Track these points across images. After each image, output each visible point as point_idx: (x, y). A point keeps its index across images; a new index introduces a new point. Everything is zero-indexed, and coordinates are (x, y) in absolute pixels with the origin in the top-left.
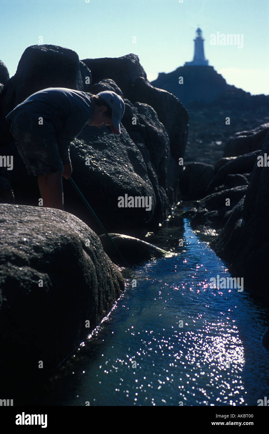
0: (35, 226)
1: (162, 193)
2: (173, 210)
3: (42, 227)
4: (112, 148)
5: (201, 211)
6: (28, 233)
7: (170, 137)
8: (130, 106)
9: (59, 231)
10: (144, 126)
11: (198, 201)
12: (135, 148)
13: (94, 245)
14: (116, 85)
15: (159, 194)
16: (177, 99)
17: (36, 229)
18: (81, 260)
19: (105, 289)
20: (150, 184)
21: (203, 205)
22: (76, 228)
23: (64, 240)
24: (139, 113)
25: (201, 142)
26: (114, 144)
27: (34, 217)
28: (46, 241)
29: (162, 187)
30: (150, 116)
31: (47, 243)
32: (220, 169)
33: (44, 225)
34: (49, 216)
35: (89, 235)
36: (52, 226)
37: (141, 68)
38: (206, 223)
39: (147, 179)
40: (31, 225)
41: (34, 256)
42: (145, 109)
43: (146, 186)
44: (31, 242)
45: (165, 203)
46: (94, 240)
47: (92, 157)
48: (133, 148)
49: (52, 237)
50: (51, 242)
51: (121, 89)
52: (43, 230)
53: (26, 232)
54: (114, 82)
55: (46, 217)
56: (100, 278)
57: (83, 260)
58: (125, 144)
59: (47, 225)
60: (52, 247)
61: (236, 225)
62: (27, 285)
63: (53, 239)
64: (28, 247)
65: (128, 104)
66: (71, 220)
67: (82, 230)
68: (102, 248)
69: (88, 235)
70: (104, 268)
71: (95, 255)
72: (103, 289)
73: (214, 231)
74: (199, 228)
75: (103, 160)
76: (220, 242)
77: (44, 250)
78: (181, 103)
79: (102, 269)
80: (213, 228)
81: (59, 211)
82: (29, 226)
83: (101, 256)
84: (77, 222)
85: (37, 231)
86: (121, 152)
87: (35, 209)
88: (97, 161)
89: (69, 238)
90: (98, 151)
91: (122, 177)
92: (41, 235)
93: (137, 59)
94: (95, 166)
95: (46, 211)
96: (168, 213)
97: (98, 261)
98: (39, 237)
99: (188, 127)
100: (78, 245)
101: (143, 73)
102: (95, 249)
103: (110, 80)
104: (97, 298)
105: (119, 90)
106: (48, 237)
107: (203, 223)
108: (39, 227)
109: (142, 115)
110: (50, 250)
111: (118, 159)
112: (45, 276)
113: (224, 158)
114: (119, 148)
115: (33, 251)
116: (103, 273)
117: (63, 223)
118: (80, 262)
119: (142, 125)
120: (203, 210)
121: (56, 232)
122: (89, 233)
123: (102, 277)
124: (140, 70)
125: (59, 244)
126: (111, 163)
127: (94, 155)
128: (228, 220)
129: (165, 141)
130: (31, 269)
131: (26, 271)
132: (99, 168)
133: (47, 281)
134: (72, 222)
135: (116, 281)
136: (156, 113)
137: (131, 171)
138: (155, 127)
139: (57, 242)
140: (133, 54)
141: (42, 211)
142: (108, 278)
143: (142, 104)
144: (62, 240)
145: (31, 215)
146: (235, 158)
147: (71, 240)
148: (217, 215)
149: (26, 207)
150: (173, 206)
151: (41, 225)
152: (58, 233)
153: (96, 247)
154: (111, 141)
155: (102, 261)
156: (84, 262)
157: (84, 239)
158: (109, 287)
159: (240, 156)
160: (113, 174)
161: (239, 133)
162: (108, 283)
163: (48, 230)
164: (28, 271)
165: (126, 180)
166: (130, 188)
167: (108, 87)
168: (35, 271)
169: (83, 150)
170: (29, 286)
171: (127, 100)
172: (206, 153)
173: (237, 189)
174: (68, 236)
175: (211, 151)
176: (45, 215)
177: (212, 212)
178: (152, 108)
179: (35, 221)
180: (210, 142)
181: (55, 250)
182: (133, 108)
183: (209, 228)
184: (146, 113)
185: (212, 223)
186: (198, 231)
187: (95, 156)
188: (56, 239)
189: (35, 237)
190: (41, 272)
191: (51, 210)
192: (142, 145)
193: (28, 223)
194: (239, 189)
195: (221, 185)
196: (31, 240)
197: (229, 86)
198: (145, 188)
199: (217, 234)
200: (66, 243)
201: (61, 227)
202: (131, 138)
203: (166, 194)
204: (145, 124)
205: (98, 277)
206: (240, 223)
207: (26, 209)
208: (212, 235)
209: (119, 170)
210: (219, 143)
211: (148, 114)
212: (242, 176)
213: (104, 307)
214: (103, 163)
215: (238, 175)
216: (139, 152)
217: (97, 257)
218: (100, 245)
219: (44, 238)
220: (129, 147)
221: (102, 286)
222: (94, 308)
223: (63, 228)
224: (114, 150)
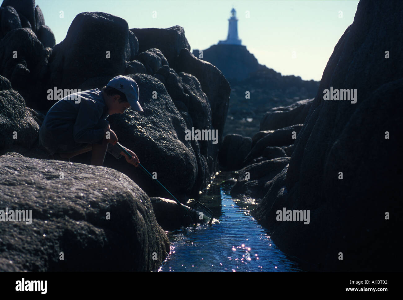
0: (91, 183)
1: (203, 162)
2: (212, 179)
3: (98, 184)
4: (157, 115)
5: (242, 180)
6: (85, 189)
7: (212, 107)
8: (175, 75)
9: (115, 188)
10: (189, 95)
11: (236, 172)
12: (179, 116)
13: (145, 204)
14: (162, 55)
15: (201, 162)
16: (220, 71)
17: (92, 185)
18: (134, 217)
19: (153, 249)
20: (193, 152)
21: (243, 175)
22: (129, 187)
23: (120, 197)
24: (183, 83)
25: (232, 118)
26: (160, 111)
27: (88, 174)
28: (103, 197)
29: (203, 156)
30: (194, 87)
31: (103, 199)
32: (258, 141)
33: (99, 182)
34: (103, 174)
35: (141, 194)
36: (107, 183)
37: (185, 40)
38: (246, 192)
39: (190, 147)
40: (87, 182)
41: (91, 211)
42: (189, 79)
43: (189, 153)
44: (88, 198)
45: (206, 172)
46: (145, 200)
47: (138, 122)
48: (178, 116)
49: (108, 193)
50: (107, 198)
51: (166, 59)
52: (99, 187)
53: (83, 188)
54: (160, 51)
55: (100, 175)
56: (150, 237)
57: (136, 218)
58: (170, 111)
59: (102, 182)
60: (108, 203)
61: (278, 194)
62: (84, 239)
63: (109, 196)
64: (85, 202)
65: (173, 73)
66: (123, 179)
67: (134, 189)
68: (152, 208)
69: (139, 195)
70: (153, 229)
71: (146, 215)
72: (152, 249)
73: (254, 200)
74: (239, 197)
75: (148, 126)
76: (261, 210)
77: (100, 205)
78: (224, 76)
79: (152, 229)
80: (253, 198)
81: (112, 170)
82: (84, 182)
83: (151, 216)
84: (129, 182)
85: (93, 187)
86: (166, 119)
87: (89, 167)
88: (143, 126)
89: (124, 195)
90: (143, 117)
91: (167, 143)
92: (97, 191)
93: (182, 31)
94: (140, 132)
95: (100, 169)
96: (208, 181)
97: (148, 221)
98: (96, 192)
99: (229, 99)
100: (133, 203)
101: (187, 45)
102: (146, 209)
103: (156, 49)
104: (146, 257)
105: (165, 60)
106: (104, 193)
107: (243, 193)
108: (94, 184)
109: (187, 85)
110: (106, 206)
111: (163, 126)
112: (101, 231)
113: (262, 131)
114: (164, 115)
115: (90, 206)
116: (153, 233)
117: (117, 181)
118: (133, 220)
119: (187, 95)
120: (244, 179)
121: (111, 189)
122: (140, 193)
123: (151, 237)
124: (184, 42)
125: (115, 201)
126: (156, 129)
127: (140, 120)
128: (270, 189)
129: (208, 111)
130: (88, 223)
131: (83, 225)
132: (145, 133)
133: (103, 236)
134: (125, 181)
135: (163, 242)
136: (200, 83)
137: (175, 138)
138: (199, 97)
139: (113, 198)
140: (179, 26)
141: (96, 169)
142: (157, 239)
143: (187, 74)
144: (117, 196)
145: (85, 172)
146: (272, 131)
147: (126, 197)
148: (257, 184)
149: (80, 165)
150: (212, 175)
151: (97, 182)
152: (114, 190)
153: (147, 207)
154: (157, 108)
155: (152, 221)
156: (137, 219)
157: (136, 198)
158: (157, 247)
159: (279, 130)
160: (158, 140)
161: (276, 108)
162: (157, 244)
163: (104, 187)
164: (85, 225)
165: (170, 146)
166: (174, 154)
167: (155, 56)
168: (91, 225)
169: (129, 115)
170: (86, 240)
171: (172, 69)
172: (237, 129)
173: (277, 160)
174: (124, 193)
175: (242, 127)
176: (99, 173)
177: (252, 181)
178: (196, 79)
179: (90, 178)
180: (242, 119)
181: (111, 206)
182: (178, 77)
183: (250, 197)
184: (190, 83)
185: (252, 192)
186: (238, 200)
187: (141, 122)
188: (112, 195)
189: (91, 193)
190: (97, 227)
191: (104, 168)
192: (185, 113)
193: (83, 179)
194: (278, 160)
195: (259, 157)
196: (88, 195)
197: (260, 65)
198: (188, 155)
199: (257, 203)
200: (121, 200)
201: (116, 184)
202: (176, 106)
203: (206, 163)
204: (189, 93)
205: (149, 237)
206: (283, 192)
207: (80, 167)
208: (252, 204)
209: (164, 137)
210: (250, 120)
211: (192, 84)
212: (281, 149)
213: (152, 267)
214: (148, 129)
215: (277, 147)
216: (182, 119)
217: (148, 216)
218: (150, 205)
219: (100, 194)
220: (174, 115)
221: (151, 245)
222: (144, 267)
223: (118, 186)
224: (160, 117)
